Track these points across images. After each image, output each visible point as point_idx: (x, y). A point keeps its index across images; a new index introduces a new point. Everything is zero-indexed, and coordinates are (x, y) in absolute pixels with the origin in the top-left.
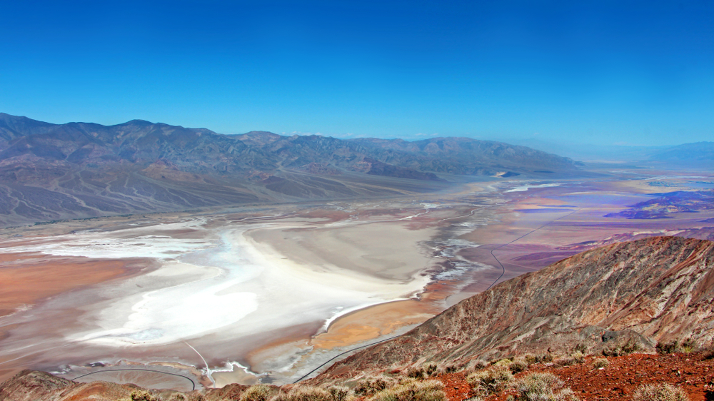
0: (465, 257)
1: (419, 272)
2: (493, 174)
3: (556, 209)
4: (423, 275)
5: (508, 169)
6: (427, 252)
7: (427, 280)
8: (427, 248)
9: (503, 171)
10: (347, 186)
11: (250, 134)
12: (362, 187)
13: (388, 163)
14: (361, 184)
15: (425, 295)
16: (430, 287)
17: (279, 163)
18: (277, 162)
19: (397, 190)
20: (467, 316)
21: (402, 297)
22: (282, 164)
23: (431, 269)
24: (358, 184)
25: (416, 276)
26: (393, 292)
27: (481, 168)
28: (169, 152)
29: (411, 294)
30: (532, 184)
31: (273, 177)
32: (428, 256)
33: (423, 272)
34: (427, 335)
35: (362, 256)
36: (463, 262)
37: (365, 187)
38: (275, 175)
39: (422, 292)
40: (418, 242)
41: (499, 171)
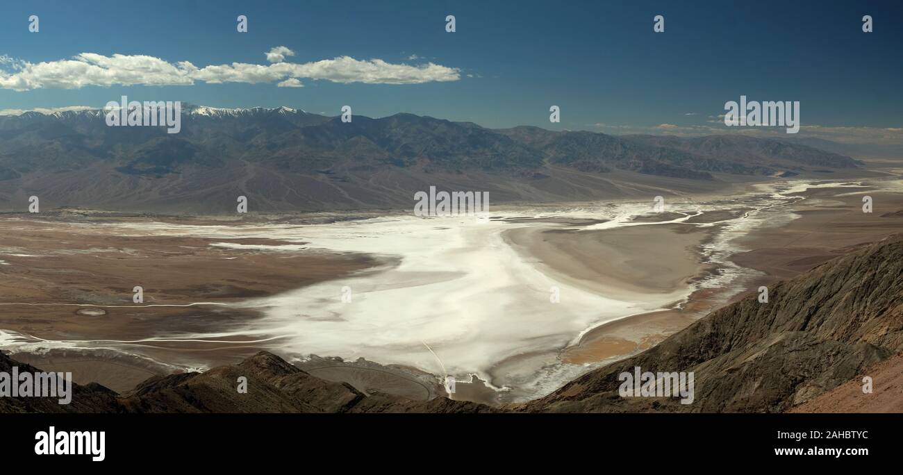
0: (736, 263)
1: (685, 280)
2: (770, 174)
3: (834, 210)
4: (689, 283)
5: (787, 168)
6: (696, 258)
7: (692, 289)
8: (697, 253)
9: (781, 171)
10: (617, 185)
11: (516, 129)
12: (631, 186)
13: (661, 162)
14: (631, 184)
15: (690, 306)
16: (695, 296)
17: (545, 160)
18: (543, 158)
19: (669, 191)
20: (713, 332)
21: (664, 307)
22: (549, 161)
23: (698, 276)
24: (627, 183)
25: (682, 283)
26: (656, 302)
27: (758, 168)
28: (434, 145)
29: (674, 304)
30: (812, 184)
31: (538, 174)
32: (696, 262)
33: (689, 279)
34: (668, 353)
35: (626, 262)
36: (733, 268)
37: (635, 187)
38: (540, 172)
39: (687, 301)
40: (686, 247)
41: (777, 171)
